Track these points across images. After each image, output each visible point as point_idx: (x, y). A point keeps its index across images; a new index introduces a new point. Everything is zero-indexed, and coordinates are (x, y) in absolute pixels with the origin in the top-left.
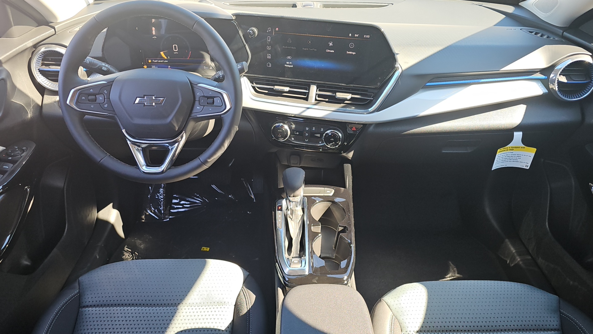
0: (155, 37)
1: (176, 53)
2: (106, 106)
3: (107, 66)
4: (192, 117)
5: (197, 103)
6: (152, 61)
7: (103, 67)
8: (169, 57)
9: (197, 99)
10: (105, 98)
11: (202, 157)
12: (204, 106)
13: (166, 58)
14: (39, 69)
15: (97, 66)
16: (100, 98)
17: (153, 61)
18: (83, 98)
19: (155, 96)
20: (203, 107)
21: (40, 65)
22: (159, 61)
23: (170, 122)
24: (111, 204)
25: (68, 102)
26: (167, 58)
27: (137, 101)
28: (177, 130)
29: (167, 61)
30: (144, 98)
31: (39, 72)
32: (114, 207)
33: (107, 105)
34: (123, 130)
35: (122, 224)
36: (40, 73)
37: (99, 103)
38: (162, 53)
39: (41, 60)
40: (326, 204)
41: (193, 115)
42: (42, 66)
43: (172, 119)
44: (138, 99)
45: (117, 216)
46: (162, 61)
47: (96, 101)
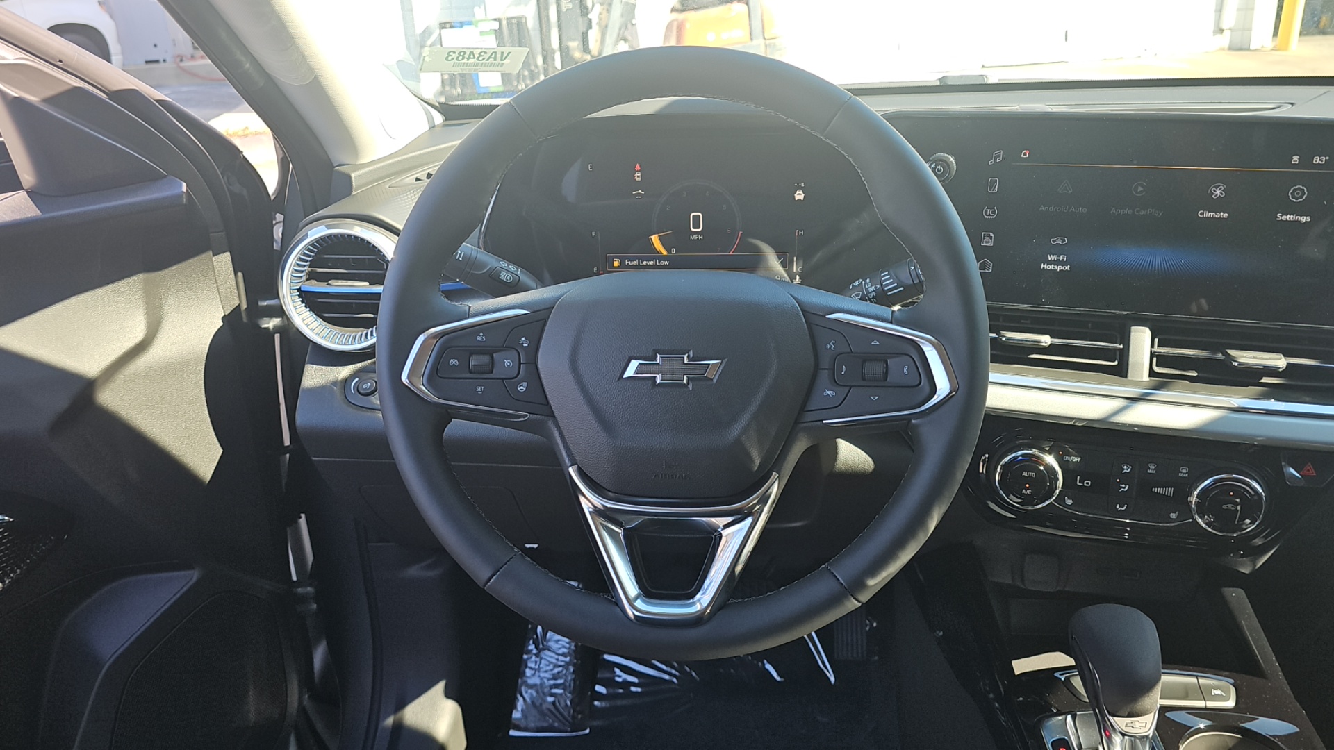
0: (640, 191)
1: (695, 237)
2: (522, 388)
3: (513, 268)
4: (806, 424)
5: (824, 376)
6: (622, 262)
7: (503, 273)
8: (674, 251)
9: (825, 362)
10: (520, 363)
11: (844, 569)
12: (851, 387)
13: (665, 253)
14: (299, 290)
15: (486, 267)
16: (507, 362)
17: (627, 262)
18: (454, 361)
19: (691, 353)
20: (847, 389)
21: (304, 278)
22: (645, 263)
23: (738, 442)
24: (441, 686)
25: (404, 377)
26: (669, 251)
27: (630, 372)
28: (756, 469)
29: (667, 263)
30: (655, 359)
31: (300, 296)
32: (448, 694)
33: (525, 384)
34: (571, 470)
35: (464, 744)
36: (302, 302)
37: (503, 379)
38: (655, 238)
39: (308, 263)
40: (1218, 738)
41: (809, 416)
42: (307, 280)
43: (745, 431)
44: (634, 364)
45: (454, 724)
46: (651, 263)
47: (492, 372)
